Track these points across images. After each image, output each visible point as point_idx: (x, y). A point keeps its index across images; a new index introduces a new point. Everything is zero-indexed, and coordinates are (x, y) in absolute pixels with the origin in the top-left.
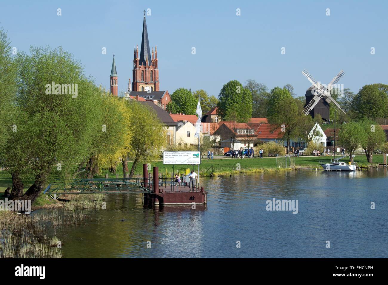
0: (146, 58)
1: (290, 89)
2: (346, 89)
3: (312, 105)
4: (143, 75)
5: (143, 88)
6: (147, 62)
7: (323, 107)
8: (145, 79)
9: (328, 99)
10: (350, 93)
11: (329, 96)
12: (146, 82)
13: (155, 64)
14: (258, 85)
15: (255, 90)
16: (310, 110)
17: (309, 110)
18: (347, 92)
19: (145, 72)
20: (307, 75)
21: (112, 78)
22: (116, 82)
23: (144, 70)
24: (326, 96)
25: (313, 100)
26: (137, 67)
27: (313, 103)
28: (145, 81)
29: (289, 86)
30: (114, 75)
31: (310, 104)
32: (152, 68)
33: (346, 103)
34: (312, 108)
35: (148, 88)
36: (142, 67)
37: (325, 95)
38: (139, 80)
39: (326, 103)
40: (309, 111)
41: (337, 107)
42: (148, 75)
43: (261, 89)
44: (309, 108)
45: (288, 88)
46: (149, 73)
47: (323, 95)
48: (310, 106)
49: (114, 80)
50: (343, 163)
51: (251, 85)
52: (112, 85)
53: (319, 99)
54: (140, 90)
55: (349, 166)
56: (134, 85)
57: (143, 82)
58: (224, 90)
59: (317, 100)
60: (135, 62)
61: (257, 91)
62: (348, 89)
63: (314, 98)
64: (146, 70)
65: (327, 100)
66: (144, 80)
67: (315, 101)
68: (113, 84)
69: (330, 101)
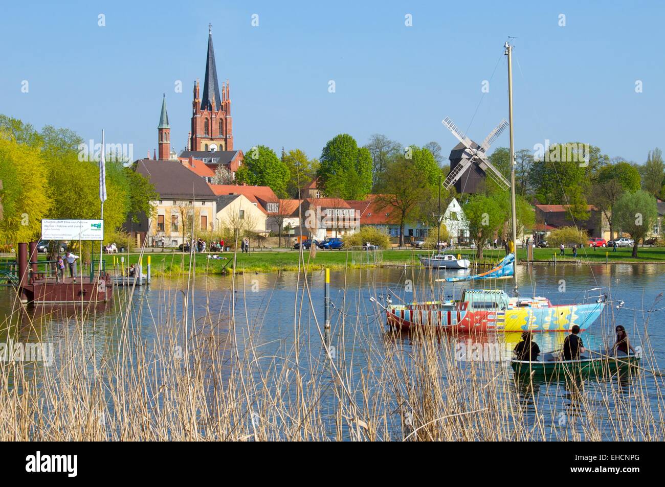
0: (212, 99)
1: (435, 149)
2: (524, 151)
3: (457, 173)
4: (207, 125)
5: (207, 146)
6: (214, 105)
7: (476, 176)
8: (210, 132)
9: (482, 163)
10: (529, 156)
11: (484, 159)
12: (212, 136)
13: (226, 109)
14: (389, 142)
15: (384, 150)
16: (455, 180)
17: (453, 180)
18: (525, 156)
19: (210, 121)
20: (451, 126)
21: (160, 130)
22: (168, 138)
23: (209, 118)
24: (480, 159)
25: (460, 165)
26: (198, 113)
27: (460, 170)
28: (210, 134)
29: (433, 144)
30: (165, 126)
31: (455, 171)
32: (221, 115)
33: (523, 172)
34: (457, 178)
35: (214, 146)
36: (206, 113)
37: (477, 158)
38: (200, 133)
39: (479, 170)
40: (454, 182)
41: (497, 176)
42: (215, 126)
43: (394, 149)
44: (453, 178)
45: (432, 148)
46: (216, 123)
47: (476, 157)
48: (455, 175)
49: (164, 134)
50: (451, 257)
51: (379, 143)
52: (161, 142)
53: (469, 164)
54: (203, 149)
55: (458, 262)
56: (194, 141)
57: (207, 136)
58: (327, 150)
59: (466, 164)
60: (195, 104)
61: (387, 152)
62: (528, 151)
63: (461, 163)
64: (211, 118)
65: (482, 166)
66: (208, 134)
67: (462, 167)
68: (162, 140)
69: (486, 167)
